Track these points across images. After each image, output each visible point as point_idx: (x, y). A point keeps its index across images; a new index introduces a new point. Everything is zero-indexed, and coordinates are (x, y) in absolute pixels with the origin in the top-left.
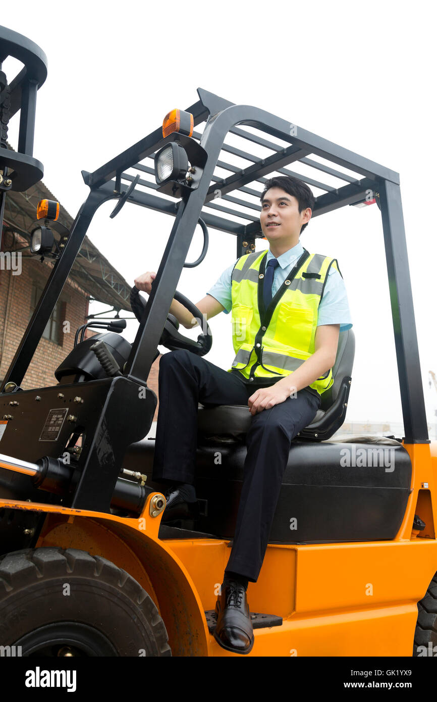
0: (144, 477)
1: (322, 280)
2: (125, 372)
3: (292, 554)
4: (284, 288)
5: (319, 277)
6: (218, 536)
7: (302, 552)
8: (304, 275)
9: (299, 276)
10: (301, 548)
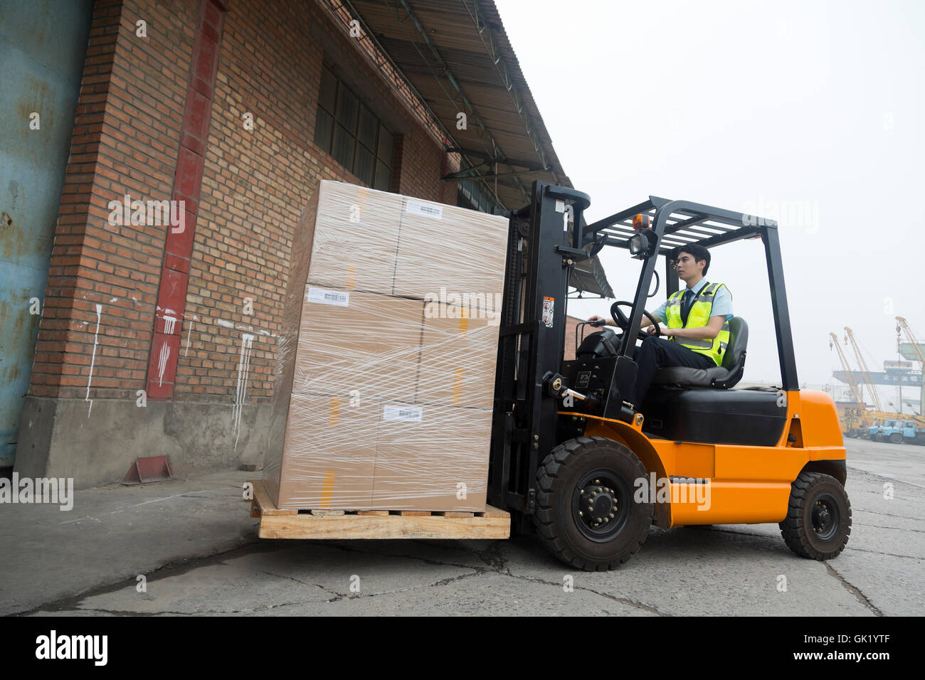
0: (632, 406)
1: (713, 295)
2: (622, 354)
3: (712, 449)
4: (694, 302)
5: (711, 293)
6: (670, 439)
7: (718, 447)
8: (704, 294)
9: (702, 294)
10: (716, 445)
